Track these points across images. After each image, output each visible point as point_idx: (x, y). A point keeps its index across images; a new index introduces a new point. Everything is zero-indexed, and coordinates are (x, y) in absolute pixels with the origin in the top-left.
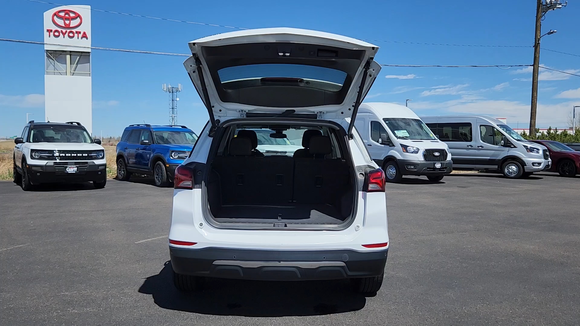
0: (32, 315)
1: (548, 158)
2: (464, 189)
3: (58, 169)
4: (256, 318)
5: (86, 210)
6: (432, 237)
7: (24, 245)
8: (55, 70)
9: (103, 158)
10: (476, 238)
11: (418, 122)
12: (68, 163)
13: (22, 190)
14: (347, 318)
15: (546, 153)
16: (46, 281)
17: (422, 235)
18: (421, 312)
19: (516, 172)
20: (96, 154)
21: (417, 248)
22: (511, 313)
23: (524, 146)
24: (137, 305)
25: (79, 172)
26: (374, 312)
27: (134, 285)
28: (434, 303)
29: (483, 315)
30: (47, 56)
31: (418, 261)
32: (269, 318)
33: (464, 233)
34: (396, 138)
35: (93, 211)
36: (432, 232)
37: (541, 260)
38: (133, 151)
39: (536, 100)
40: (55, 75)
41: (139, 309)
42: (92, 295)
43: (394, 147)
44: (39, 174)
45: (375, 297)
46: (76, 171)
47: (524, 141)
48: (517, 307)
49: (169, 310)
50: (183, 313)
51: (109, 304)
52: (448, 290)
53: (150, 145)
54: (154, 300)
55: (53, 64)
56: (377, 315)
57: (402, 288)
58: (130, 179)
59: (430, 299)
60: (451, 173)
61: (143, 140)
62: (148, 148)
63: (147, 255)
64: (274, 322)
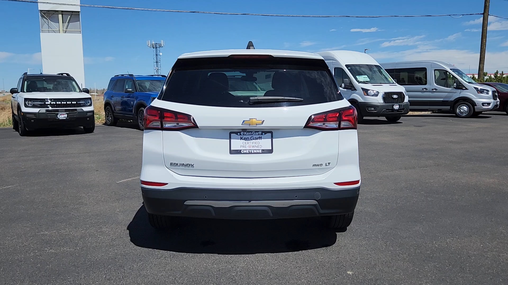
0: (10, 256)
1: (497, 98)
2: (420, 128)
3: (50, 116)
4: (229, 255)
5: (74, 152)
6: (396, 172)
7: (13, 186)
8: (49, 29)
9: (91, 105)
10: (436, 172)
11: (377, 68)
12: (59, 110)
13: (19, 135)
14: (319, 255)
15: (495, 94)
16: (28, 221)
17: (386, 171)
18: (393, 247)
19: (467, 112)
20: (84, 101)
21: (382, 184)
22: (482, 247)
23: (475, 88)
24: (113, 244)
25: (70, 118)
26: (346, 248)
27: (112, 223)
28: (404, 238)
29: (454, 249)
30: (41, 16)
31: (385, 196)
32: (242, 255)
33: (425, 168)
34: (357, 83)
35: (80, 153)
36: (395, 168)
37: (503, 192)
38: (119, 99)
39: (485, 46)
40: (49, 33)
41: (115, 248)
42: (71, 234)
43: (355, 91)
44: (33, 121)
45: (345, 232)
46: (66, 117)
47: (474, 83)
48: (487, 241)
49: (144, 248)
50: (157, 252)
51: (85, 243)
52: (416, 224)
53: (133, 93)
54: (130, 238)
55: (47, 24)
56: (348, 250)
57: (372, 223)
58: (117, 124)
59: (399, 233)
60: (408, 114)
61: (127, 89)
62: (131, 95)
63: (126, 193)
64: (247, 259)
